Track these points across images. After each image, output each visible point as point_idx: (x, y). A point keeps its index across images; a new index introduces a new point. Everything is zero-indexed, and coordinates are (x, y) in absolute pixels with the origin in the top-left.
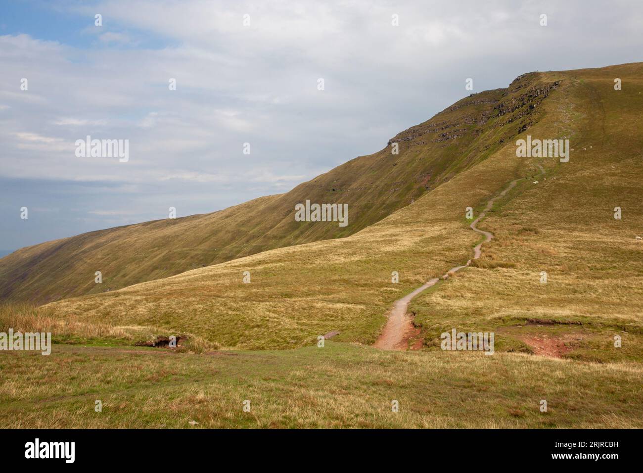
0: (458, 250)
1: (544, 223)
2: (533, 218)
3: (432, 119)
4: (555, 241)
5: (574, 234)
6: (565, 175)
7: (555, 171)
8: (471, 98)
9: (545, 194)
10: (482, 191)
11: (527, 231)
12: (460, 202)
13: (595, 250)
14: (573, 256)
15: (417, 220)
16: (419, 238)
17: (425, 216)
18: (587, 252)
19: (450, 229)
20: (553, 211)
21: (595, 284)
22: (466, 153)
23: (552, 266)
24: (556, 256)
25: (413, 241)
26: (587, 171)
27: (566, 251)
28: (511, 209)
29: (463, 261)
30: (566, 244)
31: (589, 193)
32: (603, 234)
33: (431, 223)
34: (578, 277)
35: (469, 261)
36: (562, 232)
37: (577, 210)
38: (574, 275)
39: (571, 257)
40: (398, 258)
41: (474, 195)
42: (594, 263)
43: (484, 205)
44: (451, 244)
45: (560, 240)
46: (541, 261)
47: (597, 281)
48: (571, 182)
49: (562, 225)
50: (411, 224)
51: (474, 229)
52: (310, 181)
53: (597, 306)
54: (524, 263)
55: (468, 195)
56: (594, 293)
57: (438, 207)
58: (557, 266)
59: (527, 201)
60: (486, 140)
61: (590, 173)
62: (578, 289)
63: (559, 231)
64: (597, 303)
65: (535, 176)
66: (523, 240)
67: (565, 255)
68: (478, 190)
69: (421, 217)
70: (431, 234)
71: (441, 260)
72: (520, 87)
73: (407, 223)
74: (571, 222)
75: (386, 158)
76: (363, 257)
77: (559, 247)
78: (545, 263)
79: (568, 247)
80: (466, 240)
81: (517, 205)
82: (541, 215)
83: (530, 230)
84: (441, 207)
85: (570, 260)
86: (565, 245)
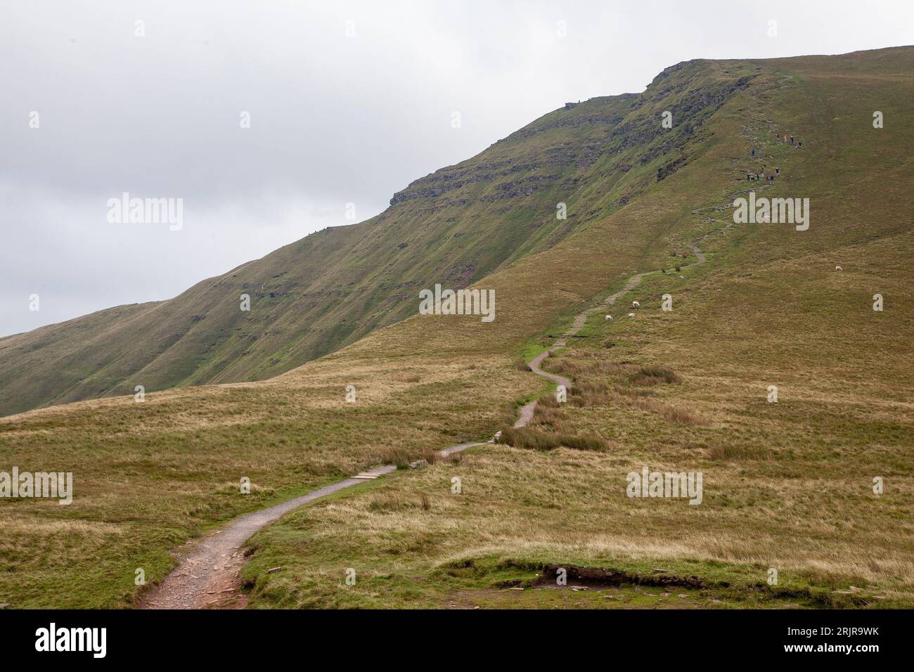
0: (486, 408)
1: (690, 363)
2: (667, 352)
3: (484, 152)
4: (707, 399)
5: (751, 386)
6: (747, 267)
7: (726, 258)
8: (567, 112)
9: (699, 305)
10: (566, 295)
11: (650, 375)
12: (515, 315)
13: (793, 419)
14: (743, 429)
15: (417, 351)
16: (407, 386)
17: (436, 343)
18: (777, 421)
19: (483, 368)
20: (712, 339)
21: (781, 488)
22: (549, 226)
23: (689, 448)
24: (703, 427)
25: (389, 390)
26: (794, 260)
27: (729, 419)
28: (622, 333)
29: (484, 431)
30: (732, 406)
31: (796, 304)
32: (817, 388)
33: (446, 357)
34: (743, 473)
35: (498, 434)
36: (726, 381)
37: (767, 337)
38: (735, 466)
39: (737, 430)
40: (333, 423)
41: (547, 303)
42: (788, 444)
43: (566, 323)
44: (471, 398)
45: (718, 395)
46: (666, 438)
47: (786, 483)
48: (758, 281)
49: (731, 367)
50: (403, 358)
51: (536, 370)
52: (225, 275)
53: (769, 539)
54: (626, 442)
55: (533, 301)
56: (772, 508)
57: (467, 325)
58: (700, 450)
59: (658, 318)
60: (592, 199)
61: (800, 264)
62: (734, 498)
63: (720, 378)
64: (773, 531)
65: (682, 268)
66: (638, 394)
67: (723, 425)
68: (556, 292)
69: (428, 343)
70: (436, 378)
71: (432, 429)
72: (668, 90)
73: (393, 357)
74: (749, 364)
75: (385, 231)
76: (255, 419)
77: (715, 410)
78: (673, 443)
79: (736, 412)
80: (507, 390)
81: (637, 324)
82: (686, 347)
83: (655, 375)
84: (471, 325)
85: (735, 437)
86: (728, 406)
